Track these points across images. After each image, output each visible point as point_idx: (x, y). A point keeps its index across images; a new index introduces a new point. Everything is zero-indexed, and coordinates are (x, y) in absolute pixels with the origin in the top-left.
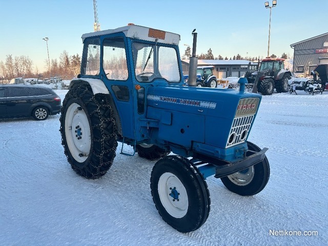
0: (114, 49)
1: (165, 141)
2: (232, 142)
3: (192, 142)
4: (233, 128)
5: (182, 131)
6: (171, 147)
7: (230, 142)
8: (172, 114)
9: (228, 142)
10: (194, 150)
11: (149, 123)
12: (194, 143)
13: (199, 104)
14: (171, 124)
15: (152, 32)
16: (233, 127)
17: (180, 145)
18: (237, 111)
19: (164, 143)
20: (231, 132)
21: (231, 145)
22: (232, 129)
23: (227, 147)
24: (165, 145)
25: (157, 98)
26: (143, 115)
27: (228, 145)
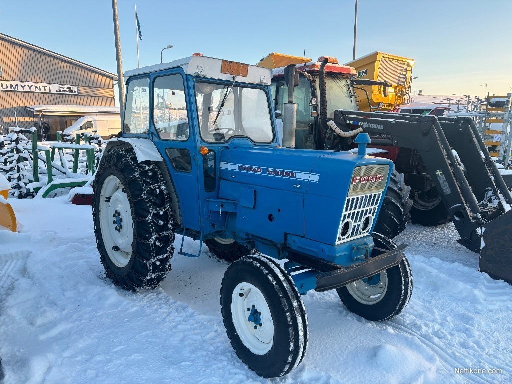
0: (173, 94)
1: (247, 235)
2: (347, 236)
3: (286, 235)
4: (347, 213)
5: (271, 218)
6: (257, 243)
7: (343, 235)
8: (255, 191)
9: (339, 235)
10: (290, 248)
11: (222, 206)
12: (289, 237)
13: (294, 175)
14: (255, 208)
15: (227, 66)
16: (346, 211)
17: (269, 241)
18: (352, 186)
19: (245, 237)
20: (344, 219)
21: (345, 240)
22: (345, 215)
23: (338, 243)
24: (247, 239)
25: (234, 167)
26: (213, 194)
27: (340, 240)
